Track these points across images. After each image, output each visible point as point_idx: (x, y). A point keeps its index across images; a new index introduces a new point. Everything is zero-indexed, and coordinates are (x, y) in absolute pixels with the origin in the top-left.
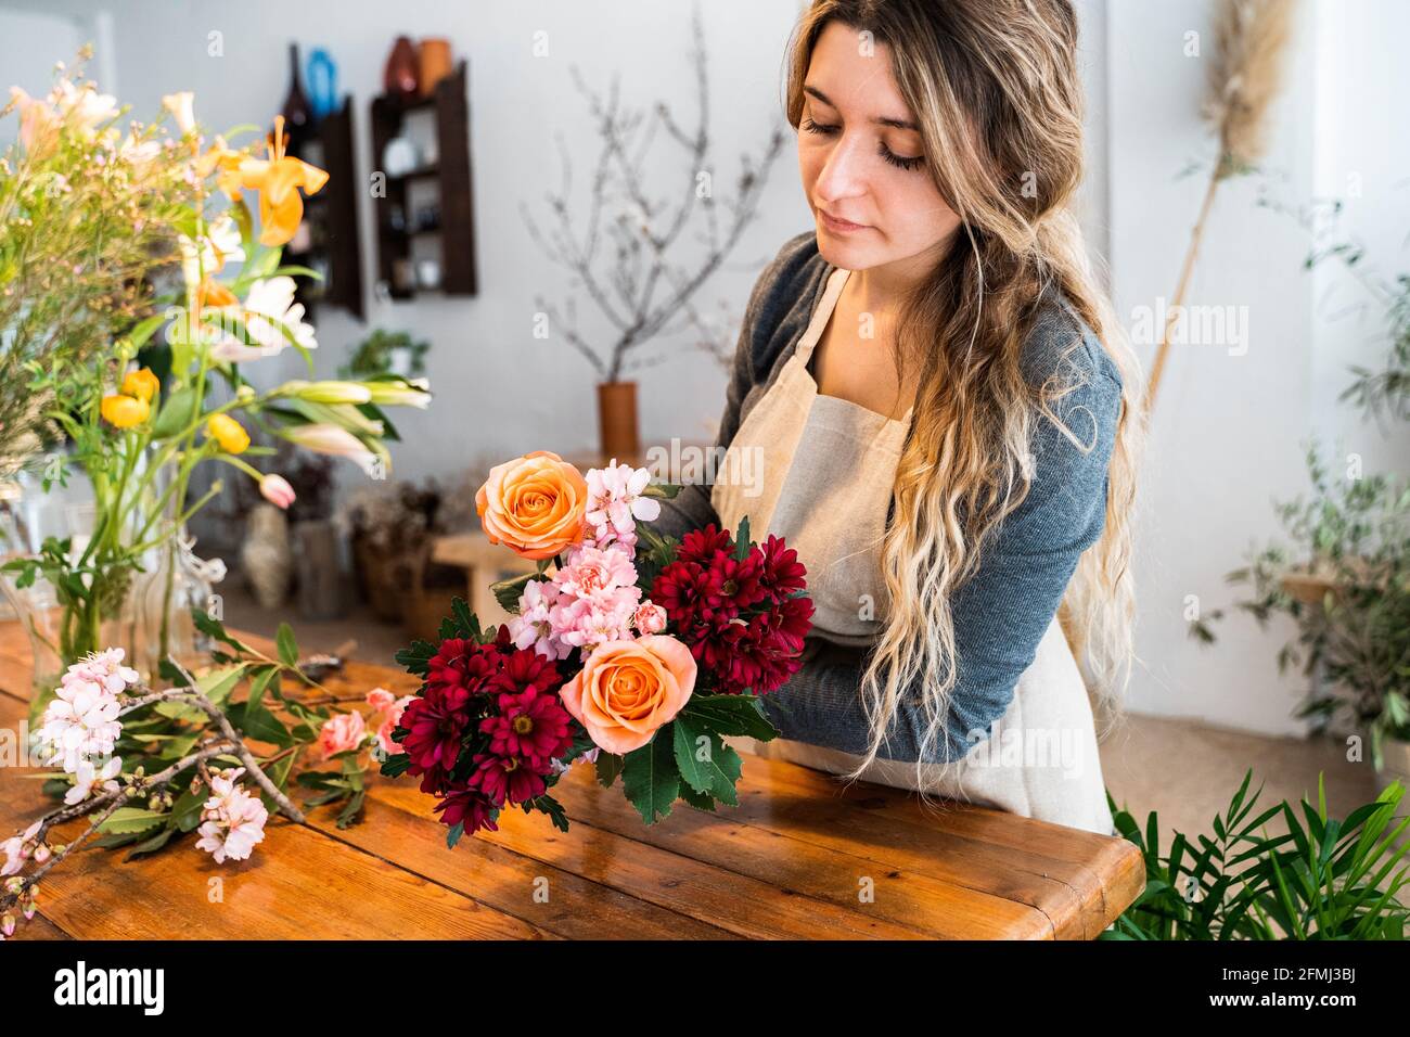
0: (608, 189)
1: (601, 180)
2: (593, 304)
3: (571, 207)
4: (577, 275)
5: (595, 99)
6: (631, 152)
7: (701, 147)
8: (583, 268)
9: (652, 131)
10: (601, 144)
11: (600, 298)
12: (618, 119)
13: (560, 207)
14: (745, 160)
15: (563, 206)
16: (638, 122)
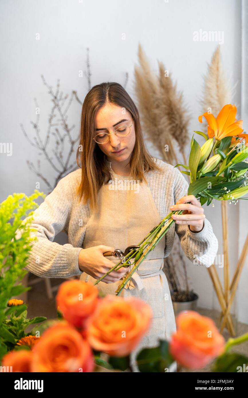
0: (54, 121)
1: (51, 117)
2: (47, 162)
3: (40, 127)
4: (42, 152)
5: (50, 88)
6: (63, 108)
8: (44, 149)
9: (71, 100)
10: (52, 105)
11: (50, 161)
12: (58, 97)
13: (35, 127)
15: (37, 126)
16: (66, 98)
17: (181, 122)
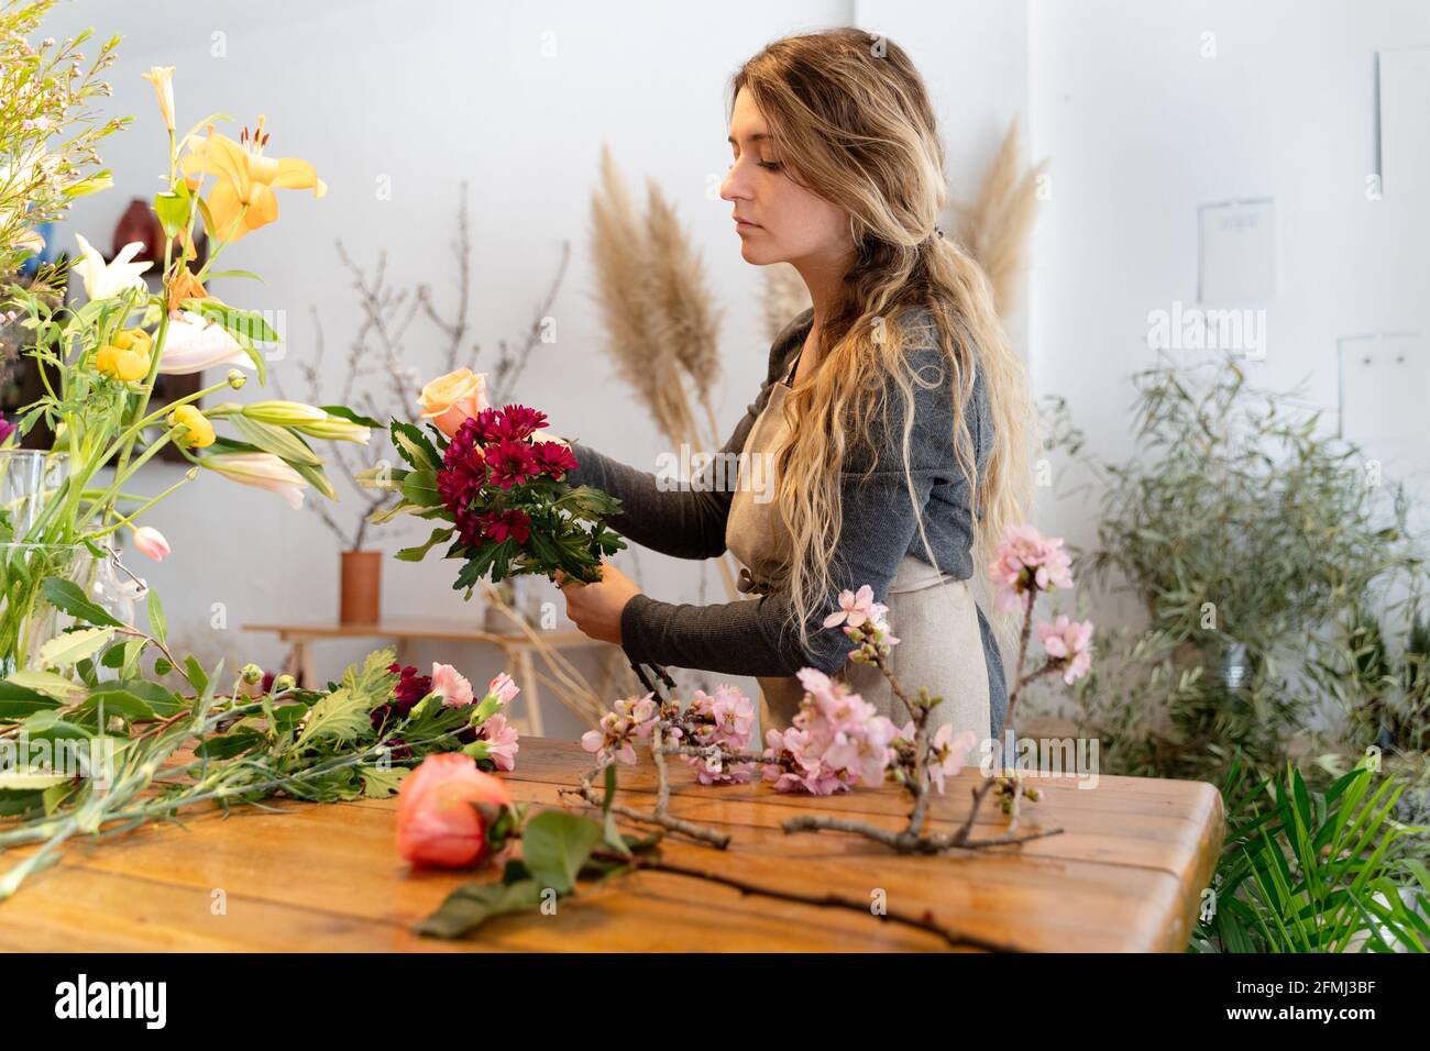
0: (365, 361)
1: (358, 350)
3: (323, 377)
5: (360, 273)
6: (392, 328)
7: (458, 333)
9: (414, 309)
10: (362, 316)
12: (380, 297)
13: (311, 376)
14: (503, 346)
15: (314, 374)
16: (400, 299)
17: (700, 322)
